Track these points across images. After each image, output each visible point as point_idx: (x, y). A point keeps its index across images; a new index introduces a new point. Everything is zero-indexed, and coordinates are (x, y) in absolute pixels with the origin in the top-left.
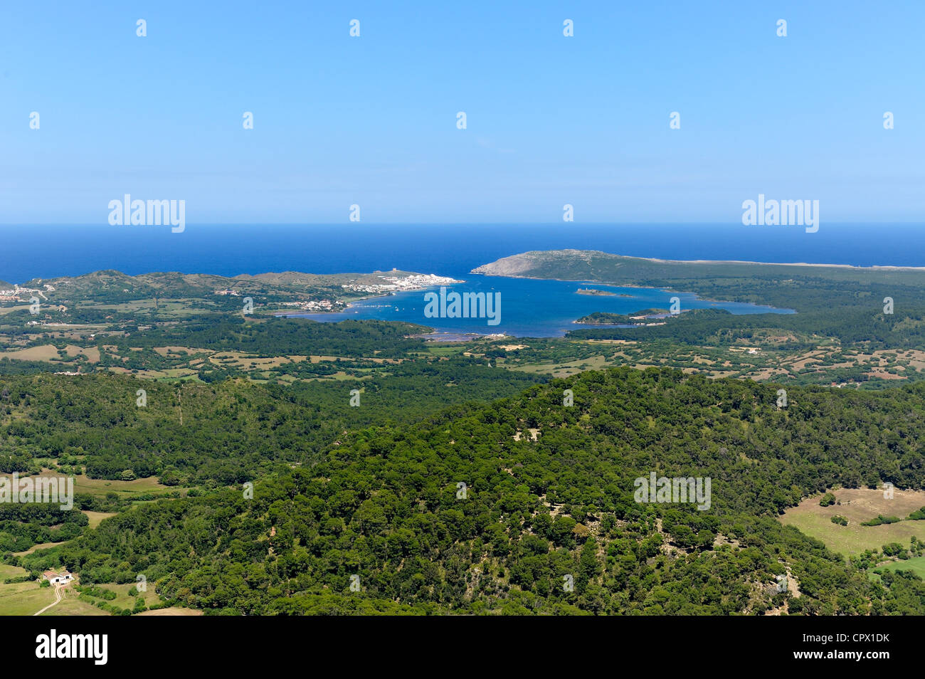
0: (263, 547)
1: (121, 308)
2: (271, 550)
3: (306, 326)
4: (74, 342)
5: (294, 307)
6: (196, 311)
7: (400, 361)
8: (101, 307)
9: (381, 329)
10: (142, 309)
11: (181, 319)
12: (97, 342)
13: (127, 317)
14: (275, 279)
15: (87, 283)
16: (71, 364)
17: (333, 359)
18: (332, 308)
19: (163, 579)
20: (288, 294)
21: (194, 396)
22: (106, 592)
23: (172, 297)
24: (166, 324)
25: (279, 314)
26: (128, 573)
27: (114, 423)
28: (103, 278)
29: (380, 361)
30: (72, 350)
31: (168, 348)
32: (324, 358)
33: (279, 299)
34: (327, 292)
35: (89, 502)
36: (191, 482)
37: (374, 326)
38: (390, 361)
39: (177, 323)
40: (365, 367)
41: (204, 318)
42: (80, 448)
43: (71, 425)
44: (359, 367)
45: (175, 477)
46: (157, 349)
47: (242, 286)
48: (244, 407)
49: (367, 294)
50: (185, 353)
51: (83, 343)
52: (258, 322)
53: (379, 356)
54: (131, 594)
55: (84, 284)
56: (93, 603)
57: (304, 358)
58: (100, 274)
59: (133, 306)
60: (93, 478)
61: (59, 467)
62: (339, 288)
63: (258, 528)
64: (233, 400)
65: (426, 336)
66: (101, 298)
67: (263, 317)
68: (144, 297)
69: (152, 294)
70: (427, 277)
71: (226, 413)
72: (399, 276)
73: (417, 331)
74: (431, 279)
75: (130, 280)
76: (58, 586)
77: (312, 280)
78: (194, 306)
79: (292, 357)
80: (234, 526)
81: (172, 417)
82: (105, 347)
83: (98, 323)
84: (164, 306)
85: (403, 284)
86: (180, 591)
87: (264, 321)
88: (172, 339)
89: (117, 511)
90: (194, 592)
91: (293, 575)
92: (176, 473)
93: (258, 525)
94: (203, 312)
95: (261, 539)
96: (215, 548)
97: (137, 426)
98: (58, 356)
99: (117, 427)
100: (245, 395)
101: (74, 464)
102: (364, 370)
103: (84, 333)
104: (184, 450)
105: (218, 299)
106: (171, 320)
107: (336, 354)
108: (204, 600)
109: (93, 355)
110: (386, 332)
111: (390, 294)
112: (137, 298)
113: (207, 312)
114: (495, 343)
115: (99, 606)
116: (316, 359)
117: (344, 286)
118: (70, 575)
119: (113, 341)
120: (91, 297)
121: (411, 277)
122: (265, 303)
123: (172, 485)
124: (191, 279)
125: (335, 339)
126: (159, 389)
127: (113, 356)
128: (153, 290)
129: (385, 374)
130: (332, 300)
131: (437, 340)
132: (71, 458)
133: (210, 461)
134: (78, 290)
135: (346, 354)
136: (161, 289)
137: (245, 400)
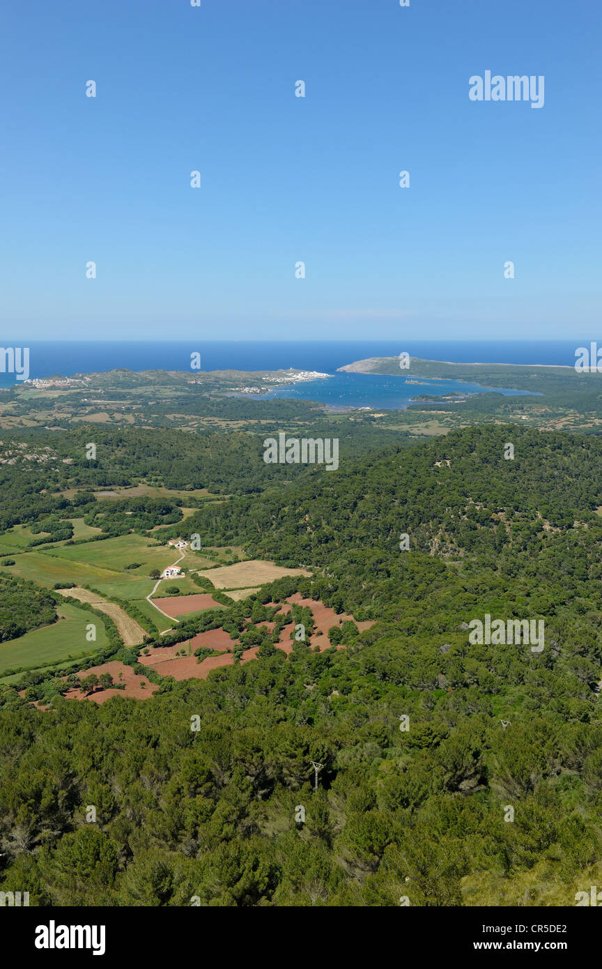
0: (304, 527)
1: (133, 391)
2: (309, 528)
3: (251, 402)
4: (117, 411)
5: (237, 391)
6: (179, 393)
7: (313, 423)
8: (119, 390)
9: (296, 404)
10: (146, 392)
11: (172, 398)
12: (128, 411)
13: (141, 396)
14: (222, 374)
15: (110, 376)
16: (119, 424)
17: (274, 422)
18: (260, 392)
19: (246, 544)
20: (232, 383)
21: (217, 442)
22: (211, 551)
23: (163, 385)
24: (164, 401)
25: (229, 395)
26: (222, 541)
27: (174, 458)
28: (120, 373)
29: (301, 423)
30: (118, 416)
31: (173, 415)
32: (268, 421)
33: (226, 386)
34: (254, 382)
35: (181, 502)
36: (226, 492)
37: (291, 403)
38: (307, 423)
39: (169, 400)
40: (293, 426)
41: (186, 398)
42: (158, 472)
43: (149, 459)
44: (289, 426)
45: (217, 489)
46: (167, 416)
47: (203, 378)
48: (246, 449)
49: (278, 383)
50: (184, 418)
51: (119, 411)
52: (218, 400)
53: (299, 420)
54: (227, 552)
55: (108, 376)
56: (206, 557)
57: (257, 421)
58: (117, 371)
59: (140, 390)
60: (170, 489)
61: (148, 483)
62: (261, 379)
63: (301, 515)
64: (240, 445)
65: (322, 408)
66: (119, 385)
67: (221, 397)
68: (146, 385)
69: (150, 383)
70: (312, 373)
71: (237, 452)
72: (295, 373)
73: (316, 406)
74: (314, 374)
75: (136, 374)
76: (180, 549)
77: (244, 375)
78: (177, 390)
79: (250, 421)
80: (283, 514)
81: (205, 454)
82: (136, 414)
83: (123, 400)
84: (159, 390)
85: (298, 377)
86: (259, 551)
87: (222, 399)
88: (171, 410)
89: (196, 507)
90: (269, 551)
91: (326, 542)
92: (217, 487)
93: (299, 514)
94: (182, 394)
95: (301, 522)
96: (273, 527)
97: (187, 459)
98: (110, 419)
99: (175, 459)
100: (245, 442)
101: (156, 481)
102: (294, 429)
103: (118, 406)
104: (219, 473)
105: (190, 386)
106: (166, 399)
107: (273, 419)
108: (276, 556)
109: (131, 419)
110: (299, 405)
111: (292, 384)
112: (141, 385)
113: (186, 394)
114: (366, 413)
115: (211, 559)
116: (263, 422)
117: (264, 379)
118: (185, 542)
119: (138, 410)
120: (114, 385)
121: (302, 373)
122: (219, 388)
123: (216, 493)
124: (172, 374)
125: (270, 411)
126: (197, 438)
127: (143, 420)
128: (151, 381)
129: (307, 431)
130: (259, 387)
131: (331, 411)
132: (154, 478)
133: (235, 480)
134: (105, 381)
135: (279, 419)
136: (154, 380)
137: (246, 444)
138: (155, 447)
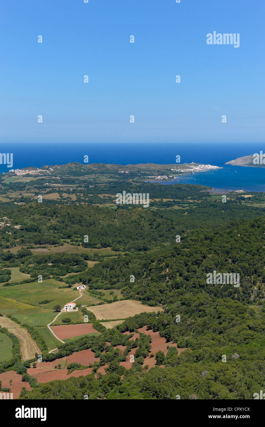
0: (164, 276)
1: (81, 178)
2: (167, 278)
3: (159, 186)
4: (65, 192)
5: (152, 178)
6: (112, 180)
7: (200, 201)
8: (72, 177)
9: (190, 188)
10: (89, 178)
11: (106, 183)
12: (74, 192)
13: (84, 182)
14: (143, 166)
15: (66, 167)
16: (65, 201)
17: (172, 200)
18: (168, 179)
19: (124, 288)
20: (149, 172)
21: (122, 215)
22: (100, 293)
23: (101, 174)
24: (100, 185)
25: (146, 181)
26: (109, 286)
27: (91, 225)
28: (73, 165)
29: (192, 201)
30: (65, 195)
31: (103, 195)
32: (168, 200)
33: (145, 175)
34: (165, 172)
35: (87, 257)
36: (124, 250)
37: (187, 187)
38: (196, 201)
39: (104, 184)
40: (185, 204)
41: (115, 183)
42: (79, 235)
43: (73, 226)
44: (183, 203)
45: (118, 248)
46: (99, 195)
47: (130, 169)
48: (143, 219)
49: (182, 173)
50: (111, 197)
51: (68, 192)
52: (138, 184)
53: (191, 199)
54: (111, 294)
55: (65, 168)
56: (96, 297)
57: (160, 200)
58: (71, 164)
59: (86, 177)
60: (85, 247)
61: (71, 243)
62: (170, 170)
63: (162, 269)
64: (138, 217)
65: (209, 191)
66: (72, 174)
67: (140, 182)
68: (90, 173)
69: (93, 172)
70: (207, 166)
71: (135, 222)
72: (195, 165)
73: (205, 189)
74: (209, 166)
75: (84, 166)
76: (80, 290)
77: (159, 167)
78: (111, 177)
79: (155, 199)
80: (151, 267)
81: (114, 223)
82: (78, 194)
83: (72, 184)
84: (98, 178)
85: (197, 168)
86: (132, 293)
87: (140, 184)
88: (104, 191)
89: (98, 261)
90: (138, 294)
91: (178, 288)
92: (118, 246)
93: (161, 268)
94: (114, 180)
95: (163, 273)
96: (144, 276)
97: (100, 227)
98: (60, 198)
99: (92, 227)
100: (143, 215)
101: (77, 241)
102: (185, 205)
103: (68, 188)
104: (120, 237)
105: (120, 175)
106: (102, 183)
107: (172, 198)
108: (142, 297)
109: (74, 197)
110: (192, 189)
111: (192, 173)
112: (87, 174)
113: (116, 180)
114: (239, 194)
115: (99, 298)
116: (165, 200)
117: (172, 170)
118: (85, 286)
119: (81, 192)
120: (68, 173)
121: (200, 165)
122: (140, 176)
123: (116, 251)
124: (109, 166)
125: (171, 192)
126: (108, 212)
127: (82, 198)
128: (94, 171)
129: (194, 207)
130: (168, 176)
131: (214, 193)
132: (76, 239)
133: (131, 241)
134: (63, 171)
135: (177, 198)
136: (96, 170)
137: (143, 217)
138: (79, 217)
